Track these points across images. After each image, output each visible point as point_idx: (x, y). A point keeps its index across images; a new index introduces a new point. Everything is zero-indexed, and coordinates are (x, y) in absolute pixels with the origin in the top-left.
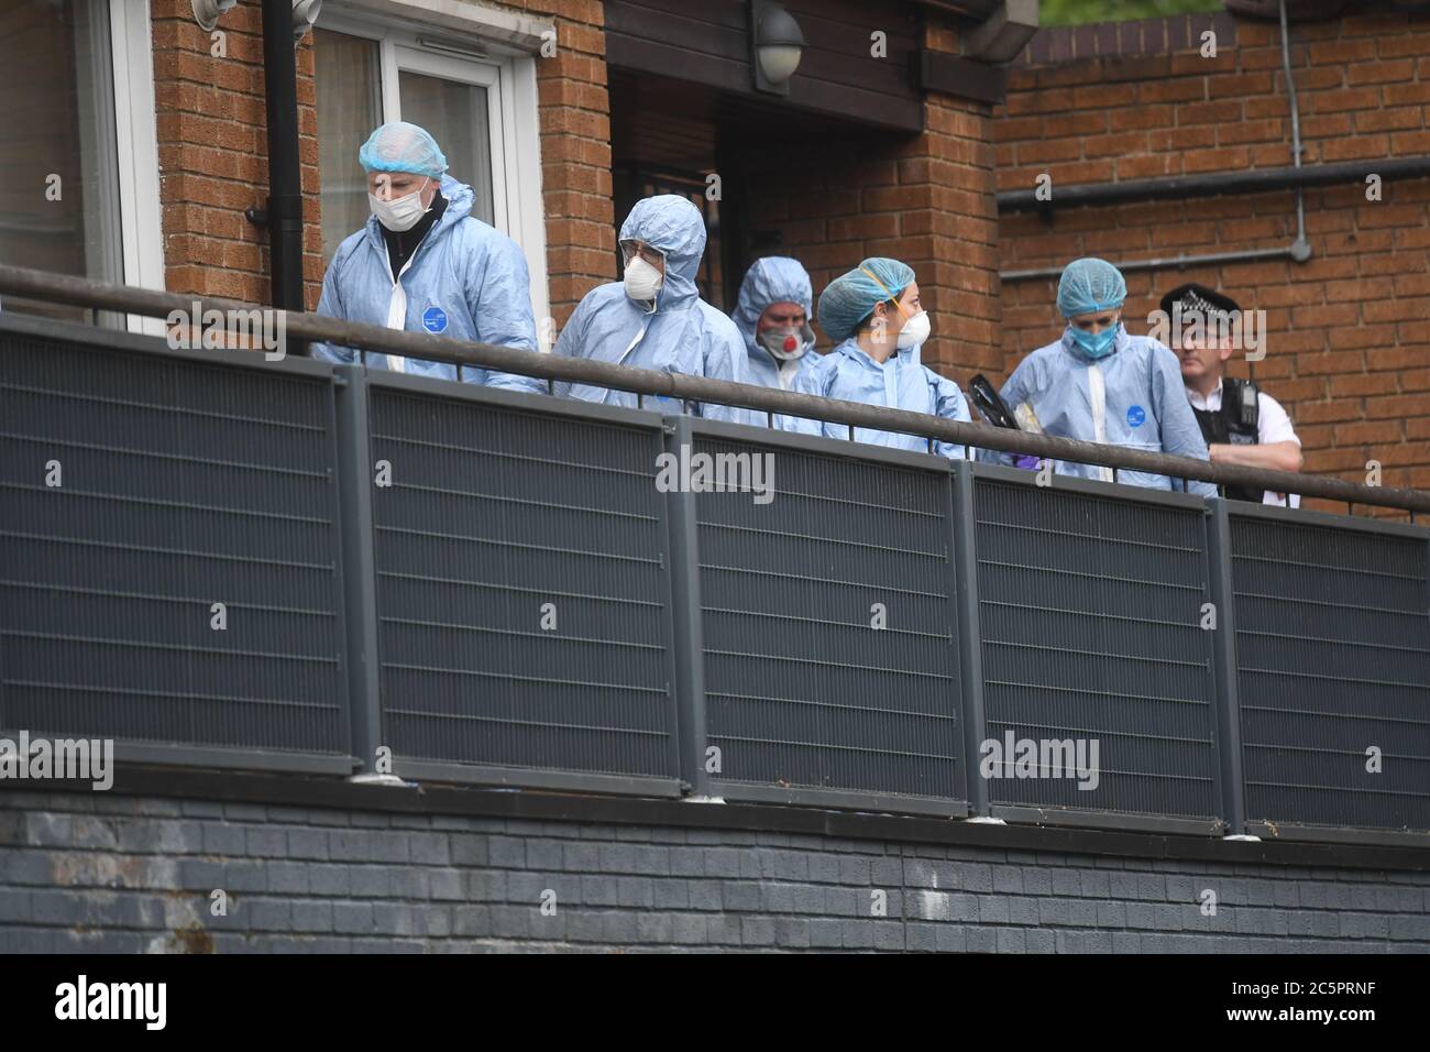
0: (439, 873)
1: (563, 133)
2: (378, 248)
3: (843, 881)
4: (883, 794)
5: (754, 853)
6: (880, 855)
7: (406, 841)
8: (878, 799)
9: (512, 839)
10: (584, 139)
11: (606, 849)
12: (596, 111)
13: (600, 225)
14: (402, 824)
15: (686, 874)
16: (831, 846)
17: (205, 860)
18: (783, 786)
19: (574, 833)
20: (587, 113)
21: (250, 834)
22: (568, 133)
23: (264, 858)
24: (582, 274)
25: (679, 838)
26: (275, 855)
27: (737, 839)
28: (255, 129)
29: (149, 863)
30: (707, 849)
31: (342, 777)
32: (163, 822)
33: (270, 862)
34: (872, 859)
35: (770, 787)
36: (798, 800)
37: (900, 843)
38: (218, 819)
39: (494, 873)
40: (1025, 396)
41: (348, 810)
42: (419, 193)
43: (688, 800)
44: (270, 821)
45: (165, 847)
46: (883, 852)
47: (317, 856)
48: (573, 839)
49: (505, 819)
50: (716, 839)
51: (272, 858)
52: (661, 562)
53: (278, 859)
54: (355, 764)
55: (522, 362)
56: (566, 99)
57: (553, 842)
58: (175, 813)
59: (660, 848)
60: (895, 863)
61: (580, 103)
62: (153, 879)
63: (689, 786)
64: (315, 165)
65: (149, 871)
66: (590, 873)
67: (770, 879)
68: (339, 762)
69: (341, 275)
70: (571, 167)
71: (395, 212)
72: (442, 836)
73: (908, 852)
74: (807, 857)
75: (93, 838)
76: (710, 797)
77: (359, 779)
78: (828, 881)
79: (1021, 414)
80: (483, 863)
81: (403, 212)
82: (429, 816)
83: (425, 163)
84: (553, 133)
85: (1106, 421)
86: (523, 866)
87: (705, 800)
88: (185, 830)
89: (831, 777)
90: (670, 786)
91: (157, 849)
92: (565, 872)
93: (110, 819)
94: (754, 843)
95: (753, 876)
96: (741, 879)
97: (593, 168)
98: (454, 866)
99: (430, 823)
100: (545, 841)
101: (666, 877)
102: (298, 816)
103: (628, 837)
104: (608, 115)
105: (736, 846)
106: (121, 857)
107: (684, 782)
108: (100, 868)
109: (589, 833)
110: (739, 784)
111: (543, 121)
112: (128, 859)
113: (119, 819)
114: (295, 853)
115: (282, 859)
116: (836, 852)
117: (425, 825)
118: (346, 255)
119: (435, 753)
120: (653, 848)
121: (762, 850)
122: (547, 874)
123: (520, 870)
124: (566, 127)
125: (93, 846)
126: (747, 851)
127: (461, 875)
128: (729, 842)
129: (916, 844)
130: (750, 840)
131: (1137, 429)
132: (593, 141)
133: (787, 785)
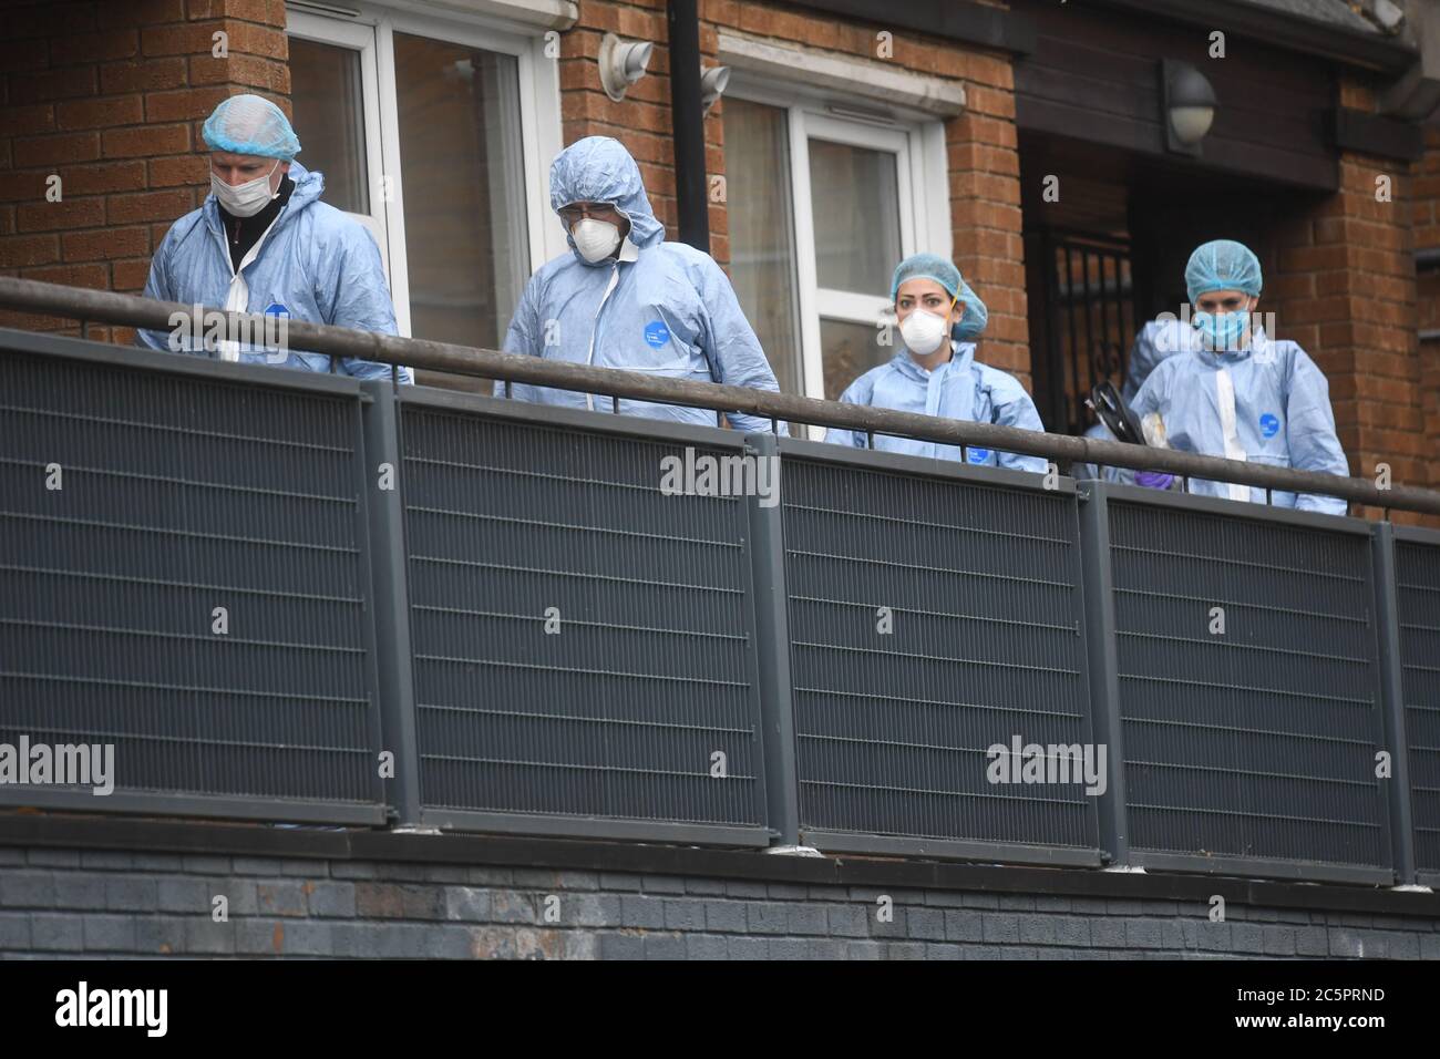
0: (860, 945)
1: (973, 198)
2: (217, 233)
3: (1267, 951)
4: (1306, 863)
5: (1175, 923)
6: (1306, 925)
7: (824, 913)
8: (1302, 867)
9: (931, 911)
10: (994, 204)
11: (1025, 919)
12: (1005, 175)
13: (1011, 290)
14: (819, 895)
15: (1107, 945)
16: (1255, 916)
17: (624, 934)
18: (1205, 855)
19: (993, 904)
20: (998, 178)
21: (668, 906)
22: (977, 197)
23: (683, 931)
24: (992, 340)
25: (1100, 908)
26: (694, 928)
27: (1160, 909)
28: (664, 199)
29: (568, 936)
30: (1128, 919)
31: (759, 849)
32: (582, 896)
33: (689, 935)
34: (1296, 928)
35: (1193, 856)
36: (1220, 869)
37: (1325, 912)
38: (636, 892)
39: (912, 944)
40: (1155, 406)
41: (767, 882)
42: (267, 177)
43: (1107, 870)
44: (688, 894)
45: (584, 921)
46: (1307, 921)
47: (735, 929)
48: (993, 911)
49: (924, 890)
50: (1137, 909)
51: (691, 931)
52: (1077, 629)
53: (697, 932)
54: (772, 836)
55: (934, 428)
56: (975, 163)
57: (972, 913)
58: (593, 886)
59: (1081, 919)
60: (1319, 932)
61: (990, 167)
62: (573, 953)
63: (1109, 855)
64: (725, 234)
65: (568, 944)
66: (1011, 945)
67: (1193, 950)
68: (756, 834)
69: (173, 261)
70: (981, 231)
71: (240, 198)
72: (860, 907)
73: (1333, 921)
74: (1231, 927)
75: (512, 912)
76: (1131, 867)
77: (775, 851)
78: (1253, 951)
79: (1149, 425)
80: (902, 935)
81: (249, 198)
82: (847, 888)
83: (277, 145)
84: (962, 199)
85: (1237, 431)
86: (943, 938)
87: (1125, 870)
88: (602, 903)
89: (1253, 846)
90: (1090, 856)
91: (576, 924)
92: (985, 944)
93: (529, 893)
94: (1176, 913)
95: (1176, 947)
96: (1164, 950)
97: (1003, 233)
98: (873, 938)
99: (848, 894)
100: (964, 912)
101: (1086, 948)
102: (716, 889)
103: (1047, 908)
104: (1018, 178)
105: (1157, 916)
106: (540, 931)
107: (1103, 852)
108: (519, 943)
109: (1008, 904)
110: (1159, 854)
111: (953, 186)
112: (547, 933)
113: (538, 892)
114: (714, 925)
115: (701, 932)
116: (1259, 922)
117: (844, 897)
118: (179, 239)
119: (852, 824)
120: (1074, 919)
121: (1184, 920)
122: (965, 946)
123: (939, 942)
124: (976, 191)
125: (512, 921)
126: (1168, 921)
127: (880, 947)
128: (1150, 912)
129: (1343, 913)
130: (1172, 910)
131: (1271, 439)
132: (1003, 205)
133: (1209, 854)
